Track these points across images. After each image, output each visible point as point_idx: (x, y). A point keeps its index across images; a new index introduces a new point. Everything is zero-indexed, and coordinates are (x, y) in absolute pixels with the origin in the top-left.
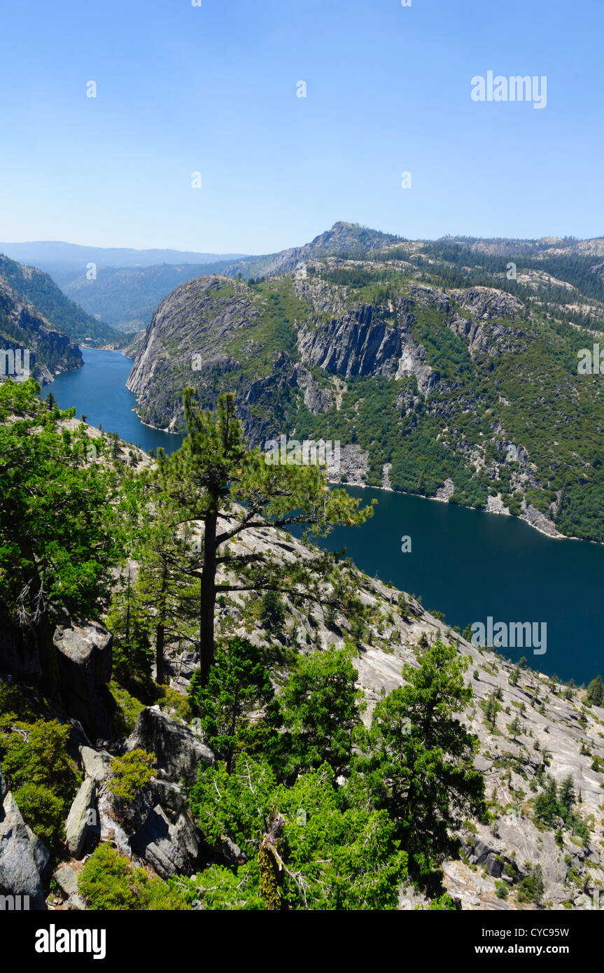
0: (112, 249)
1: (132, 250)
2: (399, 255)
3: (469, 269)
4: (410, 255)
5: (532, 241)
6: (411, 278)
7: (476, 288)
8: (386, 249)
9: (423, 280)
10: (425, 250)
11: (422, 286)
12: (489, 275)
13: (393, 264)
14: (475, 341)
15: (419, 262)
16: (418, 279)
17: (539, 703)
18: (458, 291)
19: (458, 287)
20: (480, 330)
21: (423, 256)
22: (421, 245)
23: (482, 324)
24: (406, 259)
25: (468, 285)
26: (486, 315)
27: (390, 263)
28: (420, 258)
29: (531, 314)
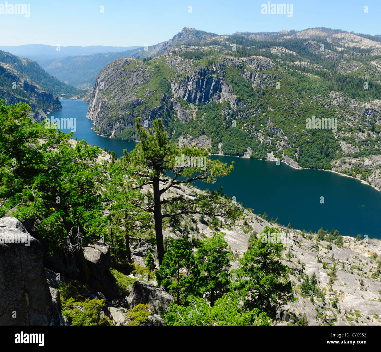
0: (69, 47)
1: (80, 47)
2: (216, 43)
3: (249, 48)
4: (221, 42)
5: (276, 33)
6: (222, 54)
7: (253, 56)
8: (209, 40)
9: (228, 54)
10: (228, 40)
11: (228, 57)
12: (258, 50)
13: (213, 47)
14: (255, 82)
15: (225, 46)
16: (226, 54)
17: (298, 243)
18: (245, 58)
19: (245, 57)
20: (256, 76)
21: (227, 42)
22: (225, 37)
23: (258, 73)
24: (219, 45)
25: (249, 55)
26: (259, 69)
27: (212, 47)
28: (225, 43)
29: (279, 67)
